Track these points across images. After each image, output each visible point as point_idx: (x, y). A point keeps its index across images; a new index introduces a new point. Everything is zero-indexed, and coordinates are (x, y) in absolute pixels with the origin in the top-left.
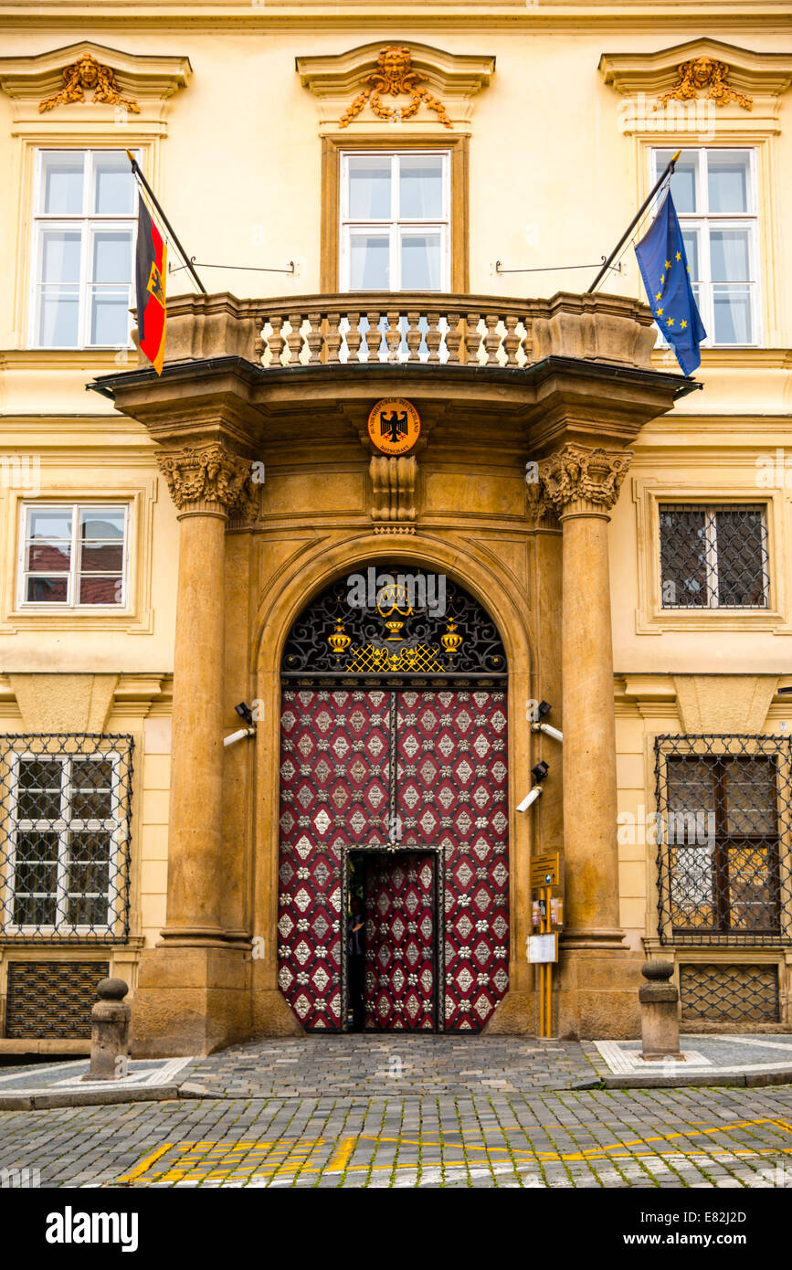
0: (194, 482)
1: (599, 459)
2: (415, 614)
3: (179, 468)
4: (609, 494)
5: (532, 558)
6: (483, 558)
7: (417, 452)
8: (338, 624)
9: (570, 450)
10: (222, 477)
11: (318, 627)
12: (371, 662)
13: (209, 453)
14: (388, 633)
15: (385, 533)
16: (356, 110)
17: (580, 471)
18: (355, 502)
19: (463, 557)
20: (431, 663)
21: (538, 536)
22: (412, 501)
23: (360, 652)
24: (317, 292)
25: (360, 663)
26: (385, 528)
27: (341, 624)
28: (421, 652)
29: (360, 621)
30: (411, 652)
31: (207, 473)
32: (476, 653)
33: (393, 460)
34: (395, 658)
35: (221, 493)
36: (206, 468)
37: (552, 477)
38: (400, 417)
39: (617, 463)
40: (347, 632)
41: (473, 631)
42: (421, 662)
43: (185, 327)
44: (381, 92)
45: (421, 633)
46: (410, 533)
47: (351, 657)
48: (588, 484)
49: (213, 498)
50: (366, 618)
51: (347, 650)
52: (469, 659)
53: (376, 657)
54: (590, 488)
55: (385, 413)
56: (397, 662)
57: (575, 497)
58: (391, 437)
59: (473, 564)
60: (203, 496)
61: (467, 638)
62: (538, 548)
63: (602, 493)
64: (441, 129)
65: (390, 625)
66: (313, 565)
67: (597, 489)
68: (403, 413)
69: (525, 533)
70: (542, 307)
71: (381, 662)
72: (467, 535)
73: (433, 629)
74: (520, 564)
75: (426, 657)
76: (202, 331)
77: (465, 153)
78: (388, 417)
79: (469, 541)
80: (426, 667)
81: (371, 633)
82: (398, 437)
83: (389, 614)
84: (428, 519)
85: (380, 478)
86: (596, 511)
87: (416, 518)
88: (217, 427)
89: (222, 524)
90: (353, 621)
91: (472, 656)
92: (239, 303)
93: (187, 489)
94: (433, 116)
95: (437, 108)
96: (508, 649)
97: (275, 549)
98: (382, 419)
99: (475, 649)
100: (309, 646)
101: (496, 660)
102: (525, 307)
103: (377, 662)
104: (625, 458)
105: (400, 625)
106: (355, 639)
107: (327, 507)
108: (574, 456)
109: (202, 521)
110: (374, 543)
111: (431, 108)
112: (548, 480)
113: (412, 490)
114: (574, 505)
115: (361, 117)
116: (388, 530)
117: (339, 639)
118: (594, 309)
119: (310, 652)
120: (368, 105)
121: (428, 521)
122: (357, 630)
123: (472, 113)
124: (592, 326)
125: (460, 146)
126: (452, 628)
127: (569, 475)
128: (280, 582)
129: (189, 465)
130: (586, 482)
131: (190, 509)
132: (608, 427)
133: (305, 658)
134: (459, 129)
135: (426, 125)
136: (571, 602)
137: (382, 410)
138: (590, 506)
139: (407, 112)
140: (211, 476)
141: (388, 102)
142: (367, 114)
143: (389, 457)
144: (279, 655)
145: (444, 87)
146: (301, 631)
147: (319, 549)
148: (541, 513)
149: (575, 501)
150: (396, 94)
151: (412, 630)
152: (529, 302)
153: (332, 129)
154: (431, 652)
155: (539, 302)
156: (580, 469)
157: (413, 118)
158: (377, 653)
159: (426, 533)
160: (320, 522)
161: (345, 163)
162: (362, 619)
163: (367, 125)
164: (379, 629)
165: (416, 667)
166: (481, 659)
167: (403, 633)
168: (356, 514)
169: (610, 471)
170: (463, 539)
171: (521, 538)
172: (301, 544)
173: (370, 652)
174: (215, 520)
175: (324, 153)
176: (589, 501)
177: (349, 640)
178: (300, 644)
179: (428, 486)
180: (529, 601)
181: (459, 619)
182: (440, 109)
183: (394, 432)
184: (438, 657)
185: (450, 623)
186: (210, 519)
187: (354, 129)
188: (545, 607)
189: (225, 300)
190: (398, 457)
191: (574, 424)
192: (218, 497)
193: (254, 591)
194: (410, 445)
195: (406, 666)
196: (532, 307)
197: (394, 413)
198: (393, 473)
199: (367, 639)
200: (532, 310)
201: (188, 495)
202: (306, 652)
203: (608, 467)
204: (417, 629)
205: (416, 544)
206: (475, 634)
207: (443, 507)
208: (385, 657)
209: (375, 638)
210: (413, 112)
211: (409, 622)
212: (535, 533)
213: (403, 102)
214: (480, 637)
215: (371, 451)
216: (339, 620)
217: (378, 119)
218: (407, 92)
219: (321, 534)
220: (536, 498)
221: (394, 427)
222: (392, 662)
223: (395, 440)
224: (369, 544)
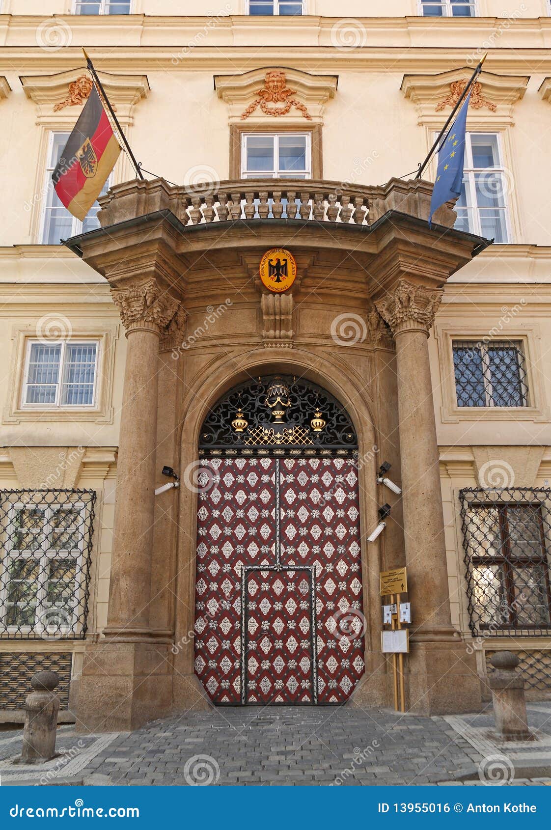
0: (137, 307)
1: (422, 293)
2: (292, 406)
3: (127, 299)
4: (429, 316)
5: (373, 367)
6: (340, 366)
7: (295, 290)
8: (238, 412)
9: (402, 284)
10: (156, 304)
11: (225, 414)
12: (262, 438)
13: (147, 286)
14: (274, 418)
15: (271, 347)
16: (251, 109)
17: (409, 299)
18: (251, 328)
19: (326, 363)
20: (304, 438)
21: (377, 353)
22: (290, 326)
23: (254, 432)
25: (254, 439)
26: (272, 344)
27: (241, 412)
28: (297, 432)
29: (254, 411)
30: (290, 431)
31: (146, 301)
32: (335, 431)
33: (277, 296)
34: (278, 435)
35: (155, 316)
36: (145, 297)
37: (387, 309)
38: (282, 263)
39: (434, 297)
40: (245, 418)
41: (333, 417)
42: (297, 438)
43: (131, 202)
44: (267, 100)
45: (297, 419)
46: (289, 347)
47: (248, 435)
48: (415, 309)
49: (150, 319)
50: (258, 408)
51: (245, 430)
52: (330, 436)
53: (266, 434)
54: (416, 311)
55: (272, 260)
56: (280, 438)
57: (405, 318)
58: (276, 278)
59: (333, 369)
60: (143, 317)
61: (327, 421)
62: (377, 362)
63: (425, 314)
64: (305, 120)
65: (275, 413)
66: (220, 369)
67: (421, 312)
68: (284, 260)
69: (368, 351)
70: (379, 192)
71: (269, 438)
72: (329, 350)
73: (305, 416)
74: (365, 370)
75: (300, 435)
76: (143, 204)
77: (320, 134)
78: (274, 263)
79: (330, 354)
80: (301, 442)
81: (262, 419)
82: (281, 278)
83: (274, 405)
84: (301, 339)
85: (268, 307)
86: (420, 327)
87: (293, 337)
88: (153, 268)
89: (157, 339)
90: (249, 411)
91: (333, 433)
92: (170, 189)
93: (132, 312)
94: (300, 113)
95: (302, 109)
96: (357, 427)
97: (195, 360)
98: (270, 265)
99: (334, 429)
100: (219, 427)
101: (350, 436)
102: (368, 192)
103: (266, 438)
104: (439, 294)
105: (282, 413)
106: (250, 422)
107: (231, 331)
108: (404, 289)
109: (141, 335)
110: (264, 353)
111: (298, 108)
112: (384, 311)
113: (290, 317)
114: (405, 324)
115: (254, 114)
116: (274, 345)
117: (240, 422)
118: (418, 190)
119: (219, 431)
120: (258, 107)
121: (302, 340)
122: (252, 416)
123: (324, 112)
124: (415, 201)
125: (316, 129)
126: (318, 415)
127: (401, 303)
128: (198, 383)
129: (134, 297)
130: (413, 307)
131: (133, 326)
132: (428, 270)
133: (216, 436)
134: (316, 120)
135: (294, 117)
136: (405, 392)
137: (270, 258)
138: (416, 323)
139: (283, 111)
140: (148, 303)
141: (271, 105)
142: (258, 111)
143: (274, 293)
144: (197, 431)
145: (306, 97)
146: (213, 417)
147: (224, 359)
148: (379, 336)
149: (406, 321)
150: (276, 101)
151: (291, 416)
153: (237, 120)
154: (304, 432)
156: (409, 297)
157: (287, 114)
158: (266, 432)
159: (300, 348)
160: (227, 341)
161: (244, 139)
162: (256, 409)
163: (259, 118)
164: (267, 416)
165: (293, 441)
166: (339, 435)
167: (284, 418)
168: (251, 335)
169: (429, 301)
170: (326, 352)
171: (365, 353)
172: (213, 356)
173: (261, 431)
174: (151, 335)
175: (232, 134)
176: (416, 320)
177: (247, 423)
178: (212, 426)
179: (302, 317)
180: (372, 395)
181: (323, 409)
182: (304, 109)
183: (278, 275)
184: (309, 435)
185: (317, 412)
186: (148, 334)
187: (249, 120)
188: (384, 400)
189: (160, 184)
190: (280, 294)
191: (405, 266)
192: (154, 319)
193: (180, 389)
194: (289, 285)
195: (287, 441)
196: (373, 192)
197: (279, 260)
198: (277, 303)
199: (259, 422)
200: (372, 194)
201: (132, 316)
202: (216, 432)
204: (294, 416)
205: (293, 354)
207: (312, 331)
208: (271, 434)
209: (265, 422)
210: (287, 111)
211: (288, 411)
212: (376, 350)
213: (281, 105)
214: (338, 421)
215: (261, 289)
216: (240, 410)
217: (264, 115)
218: (284, 100)
219: (226, 349)
220: (375, 327)
221: (278, 270)
222: (277, 438)
223: (278, 280)
224: (260, 354)
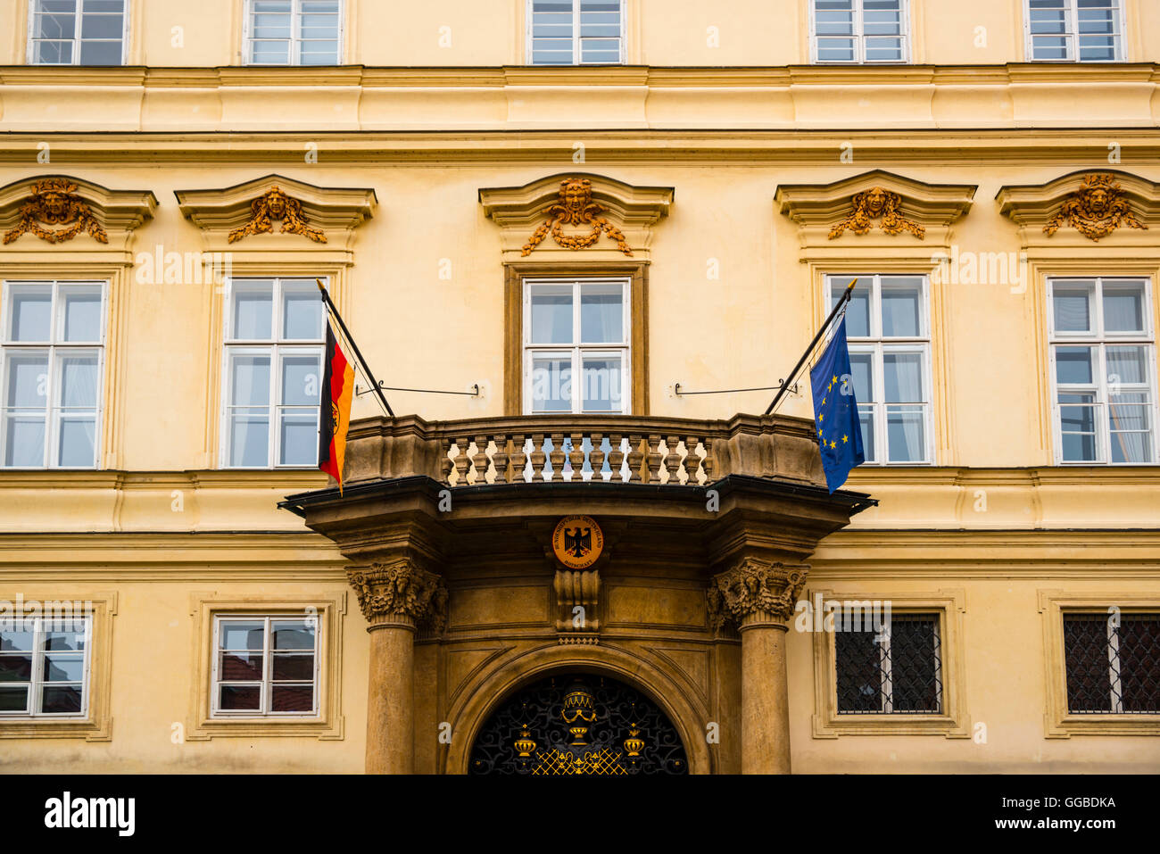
0: (383, 595)
1: (777, 573)
2: (599, 720)
3: (369, 582)
4: (787, 605)
5: (712, 666)
6: (665, 667)
7: (599, 566)
8: (523, 729)
9: (749, 564)
10: (410, 591)
11: (505, 732)
12: (556, 766)
13: (398, 567)
14: (572, 738)
15: (569, 643)
16: (538, 240)
17: (758, 584)
18: (540, 614)
19: (645, 666)
20: (614, 766)
21: (718, 646)
22: (596, 613)
23: (546, 757)
24: (501, 414)
25: (545, 766)
26: (570, 639)
27: (526, 730)
28: (604, 756)
29: (544, 728)
30: (595, 756)
31: (396, 587)
32: (658, 756)
33: (576, 575)
34: (579, 762)
35: (409, 606)
36: (395, 582)
37: (731, 589)
38: (584, 533)
39: (795, 577)
40: (532, 738)
41: (655, 736)
42: (604, 765)
43: (374, 447)
44: (563, 222)
45: (605, 737)
46: (593, 643)
47: (537, 761)
48: (767, 597)
49: (402, 610)
50: (551, 724)
51: (532, 754)
52: (650, 762)
53: (561, 761)
54: (768, 600)
55: (569, 530)
56: (582, 765)
57: (754, 609)
58: (575, 552)
59: (655, 673)
60: (392, 608)
61: (649, 742)
62: (717, 658)
63: (780, 604)
64: (621, 257)
65: (574, 730)
66: (499, 674)
67: (775, 601)
68: (586, 529)
69: (705, 643)
70: (721, 428)
71: (566, 765)
72: (649, 645)
73: (615, 734)
74: (700, 673)
75: (609, 761)
76: (390, 452)
77: (645, 280)
78: (572, 533)
79: (650, 651)
80: (609, 770)
81: (556, 738)
82: (582, 552)
83: (573, 720)
84: (610, 630)
85: (564, 591)
86: (774, 622)
87: (599, 629)
88: (406, 544)
89: (411, 635)
90: (537, 728)
91: (654, 759)
92: (426, 425)
93: (377, 602)
94: (614, 245)
95: (617, 237)
96: (689, 754)
97: (463, 658)
98: (566, 536)
99: (657, 752)
100: (497, 750)
101: (677, 763)
102: (704, 428)
103: (561, 766)
104: (803, 572)
105: (584, 730)
106: (540, 743)
107: (512, 619)
108: (753, 570)
109: (391, 633)
110: (559, 653)
111: (611, 237)
112: (727, 593)
113: (596, 603)
114: (753, 616)
115: (543, 246)
116: (572, 640)
117: (525, 744)
118: (772, 430)
119: (497, 756)
120: (549, 235)
121: (612, 632)
122: (543, 735)
123: (652, 242)
124: (770, 446)
125: (639, 273)
126: (634, 734)
127: (748, 588)
128: (468, 690)
129: (379, 580)
130: (764, 594)
131: (379, 621)
132: (786, 542)
133: (492, 762)
134: (639, 257)
135: (604, 253)
136: (750, 710)
137: (566, 527)
138: (768, 617)
139: (588, 241)
140: (400, 589)
141: (569, 231)
142: (549, 243)
143: (572, 571)
144: (466, 759)
145: (623, 217)
146: (488, 736)
147: (505, 658)
148: (721, 623)
149: (754, 612)
150: (576, 223)
151: (596, 734)
152: (709, 423)
153: (515, 257)
154: (614, 756)
155: (719, 423)
156: (759, 582)
157: (594, 247)
158: (562, 757)
159: (609, 643)
160: (506, 633)
161: (527, 290)
162: (547, 725)
163: (550, 254)
164: (564, 734)
165: (600, 770)
166: (663, 762)
167: (586, 738)
168: (540, 625)
169: (788, 584)
170: (645, 648)
171: (702, 647)
172: (487, 654)
173: (555, 756)
174: (404, 632)
175: (507, 281)
176: (768, 612)
177: (534, 744)
178: (487, 749)
179: (611, 599)
180: (709, 707)
181: (640, 725)
182: (620, 237)
183: (578, 548)
184: (621, 761)
185: (632, 729)
186: (399, 631)
187: (535, 257)
188: (725, 713)
189: (413, 423)
190: (581, 571)
191: (753, 540)
192: (407, 609)
193: (442, 698)
194: (594, 560)
195: (590, 769)
196: (712, 428)
197: (578, 530)
198: (577, 587)
199: (552, 744)
200: (712, 431)
201: (378, 608)
202: (493, 757)
203: (786, 580)
204: (601, 733)
205: (599, 654)
206: (657, 739)
207: (625, 619)
208: (569, 761)
209: (560, 743)
210: (594, 241)
211: (593, 728)
212: (714, 643)
213: (584, 231)
214: (661, 742)
215: (556, 566)
216: (525, 726)
217: (560, 248)
218: (588, 222)
219: (507, 644)
220: (715, 609)
221: (578, 543)
222: (576, 766)
223: (578, 555)
224: (553, 654)
